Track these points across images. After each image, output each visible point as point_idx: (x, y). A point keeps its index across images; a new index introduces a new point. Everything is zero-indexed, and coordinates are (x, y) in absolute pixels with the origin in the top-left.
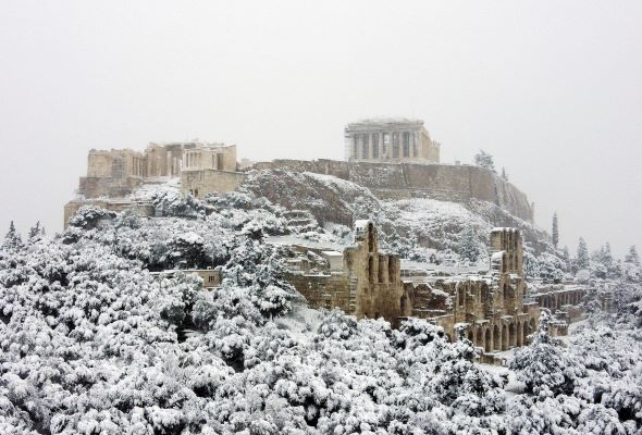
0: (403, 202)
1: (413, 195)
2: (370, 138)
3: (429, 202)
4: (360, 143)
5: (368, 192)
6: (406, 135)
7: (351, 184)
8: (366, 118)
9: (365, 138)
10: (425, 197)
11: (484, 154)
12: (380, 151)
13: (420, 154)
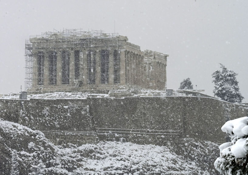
0: (87, 146)
1: (103, 138)
2: (59, 58)
3: (121, 146)
4: (46, 63)
5: (41, 135)
6: (104, 55)
7: (20, 127)
8: (54, 31)
9: (52, 59)
10: (118, 139)
11: (225, 70)
12: (72, 74)
13: (123, 80)
